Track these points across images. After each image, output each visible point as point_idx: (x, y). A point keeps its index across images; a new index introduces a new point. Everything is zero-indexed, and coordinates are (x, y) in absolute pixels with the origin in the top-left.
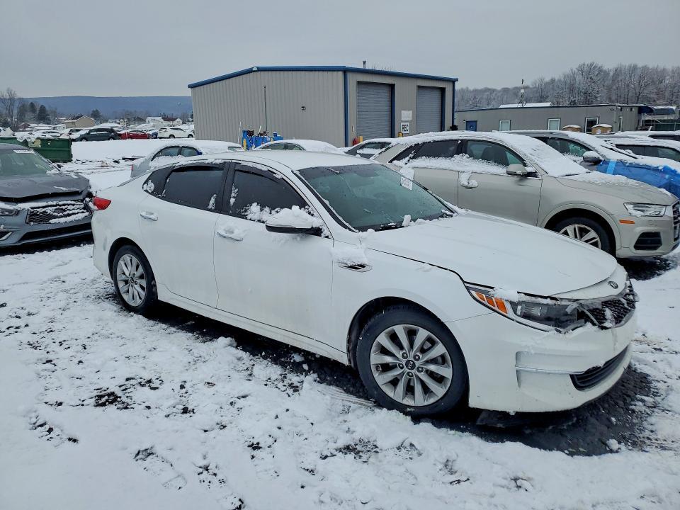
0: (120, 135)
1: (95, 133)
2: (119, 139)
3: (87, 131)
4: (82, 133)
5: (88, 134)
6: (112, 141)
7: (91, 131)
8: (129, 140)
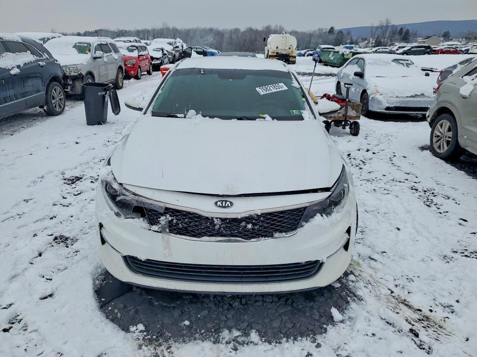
0: (435, 51)
1: (415, 49)
2: (433, 54)
3: (409, 48)
4: (405, 49)
5: (410, 49)
6: (426, 56)
7: (412, 47)
8: (442, 55)
